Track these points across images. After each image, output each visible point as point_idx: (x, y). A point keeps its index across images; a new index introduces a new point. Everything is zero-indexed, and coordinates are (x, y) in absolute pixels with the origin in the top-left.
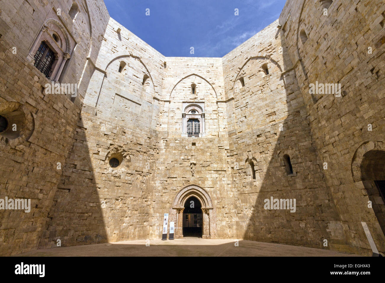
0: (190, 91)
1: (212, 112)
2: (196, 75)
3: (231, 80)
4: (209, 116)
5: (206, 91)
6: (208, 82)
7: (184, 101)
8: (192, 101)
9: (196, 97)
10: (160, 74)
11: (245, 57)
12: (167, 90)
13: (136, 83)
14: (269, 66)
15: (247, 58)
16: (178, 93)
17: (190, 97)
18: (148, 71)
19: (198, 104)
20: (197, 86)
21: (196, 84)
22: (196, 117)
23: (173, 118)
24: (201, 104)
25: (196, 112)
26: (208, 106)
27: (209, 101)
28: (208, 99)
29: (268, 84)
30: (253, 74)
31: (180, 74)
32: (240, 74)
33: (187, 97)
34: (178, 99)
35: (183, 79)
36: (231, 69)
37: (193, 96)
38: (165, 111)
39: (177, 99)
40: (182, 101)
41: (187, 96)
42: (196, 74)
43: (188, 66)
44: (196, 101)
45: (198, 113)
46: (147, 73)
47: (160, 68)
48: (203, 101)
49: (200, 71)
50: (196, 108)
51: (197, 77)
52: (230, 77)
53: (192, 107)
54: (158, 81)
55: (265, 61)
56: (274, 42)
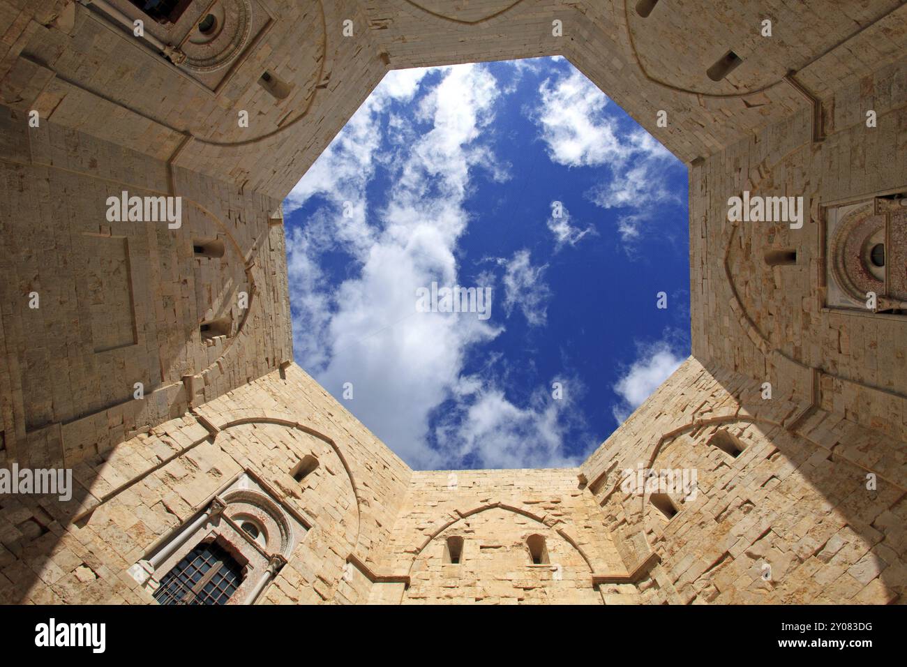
0: (293, 466)
1: (312, 578)
2: (336, 448)
3: (422, 529)
4: (294, 581)
5: (335, 504)
6: (355, 489)
7: (254, 469)
8: (278, 491)
9: (299, 493)
10: (255, 365)
11: (483, 496)
12: (232, 405)
13: (192, 298)
14: (549, 544)
15: (487, 501)
16: (254, 439)
17: (279, 476)
18: (241, 326)
19: (287, 516)
20: (317, 471)
21: (321, 465)
22: (246, 551)
23: (171, 482)
24: (298, 524)
25: (261, 535)
26: (312, 547)
27: (325, 534)
28: (327, 528)
29: (547, 590)
30: (496, 544)
31: (300, 412)
32: (453, 526)
33: (270, 469)
34: (242, 450)
35: (297, 425)
36: (430, 504)
37: (290, 483)
38: (167, 439)
39: (238, 449)
40: (247, 465)
41: (275, 469)
42: (338, 445)
43: (330, 417)
44: (290, 501)
45: (263, 546)
46: (236, 324)
47: (267, 359)
48: (310, 520)
49: (350, 450)
50: (270, 524)
51: (334, 454)
52: (421, 521)
53: (259, 510)
54: (236, 369)
55: (538, 528)
56: (567, 501)
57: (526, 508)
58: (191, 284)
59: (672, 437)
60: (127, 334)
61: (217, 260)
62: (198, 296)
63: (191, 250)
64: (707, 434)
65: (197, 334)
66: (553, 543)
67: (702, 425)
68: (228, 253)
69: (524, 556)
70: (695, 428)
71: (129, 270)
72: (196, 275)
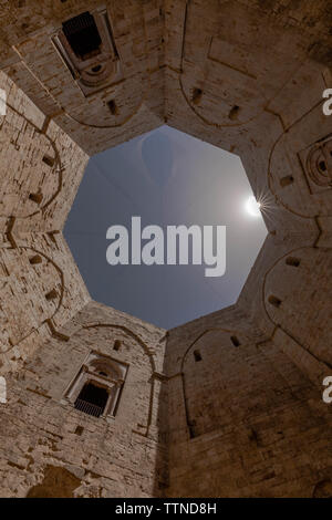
0: (117, 102)
1: (63, 88)
2: (116, 126)
3: (63, 149)
7: (124, 83)
8: (109, 90)
9: (104, 100)
11: (66, 185)
15: (63, 186)
17: (116, 94)
20: (109, 113)
21: (111, 116)
24: (90, 93)
25: (92, 72)
28: (82, 106)
30: (44, 181)
32: (58, 165)
37: (109, 98)
40: (127, 81)
42: (117, 128)
44: (102, 93)
46: (195, 107)
48: (89, 99)
50: (95, 79)
55: (43, 203)
56: (50, 221)
57: (54, 202)
58: (223, 96)
59: (62, 277)
60: (214, 56)
61: (227, 114)
62: (216, 97)
63: (237, 104)
64: (57, 289)
65: (198, 86)
66: (35, 207)
67: (62, 290)
68: (228, 121)
69: (35, 191)
70: (62, 287)
71: (242, 72)
72: (226, 101)
